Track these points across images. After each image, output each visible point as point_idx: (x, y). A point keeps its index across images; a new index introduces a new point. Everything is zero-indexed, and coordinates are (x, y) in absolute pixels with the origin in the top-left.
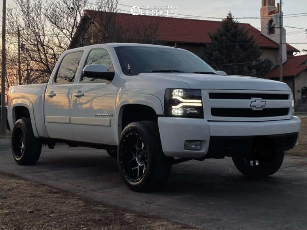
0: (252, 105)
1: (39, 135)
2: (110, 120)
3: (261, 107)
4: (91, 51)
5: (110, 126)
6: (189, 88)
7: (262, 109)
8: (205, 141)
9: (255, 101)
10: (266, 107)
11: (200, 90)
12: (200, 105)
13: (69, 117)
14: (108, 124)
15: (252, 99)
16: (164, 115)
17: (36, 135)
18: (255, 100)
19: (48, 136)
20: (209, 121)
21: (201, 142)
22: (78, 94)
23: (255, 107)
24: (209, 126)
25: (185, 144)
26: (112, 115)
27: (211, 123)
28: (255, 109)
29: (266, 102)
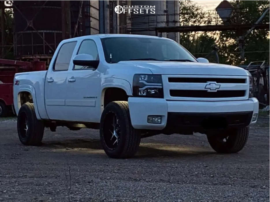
0: (206, 87)
1: (40, 117)
2: (95, 101)
3: (215, 89)
4: (82, 42)
5: (95, 106)
6: (152, 74)
7: (216, 91)
8: (164, 116)
9: (210, 85)
10: (220, 89)
11: (161, 75)
12: (161, 87)
13: (64, 100)
14: (93, 105)
15: (208, 83)
16: (132, 95)
17: (38, 117)
18: (210, 83)
19: (48, 118)
20: (167, 100)
21: (161, 117)
22: (72, 80)
23: (209, 89)
24: (167, 104)
25: (148, 118)
26: (97, 98)
27: (168, 102)
28: (209, 91)
29: (220, 85)
